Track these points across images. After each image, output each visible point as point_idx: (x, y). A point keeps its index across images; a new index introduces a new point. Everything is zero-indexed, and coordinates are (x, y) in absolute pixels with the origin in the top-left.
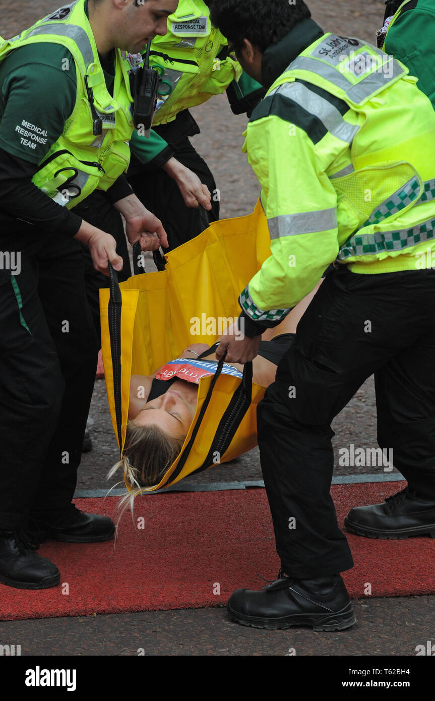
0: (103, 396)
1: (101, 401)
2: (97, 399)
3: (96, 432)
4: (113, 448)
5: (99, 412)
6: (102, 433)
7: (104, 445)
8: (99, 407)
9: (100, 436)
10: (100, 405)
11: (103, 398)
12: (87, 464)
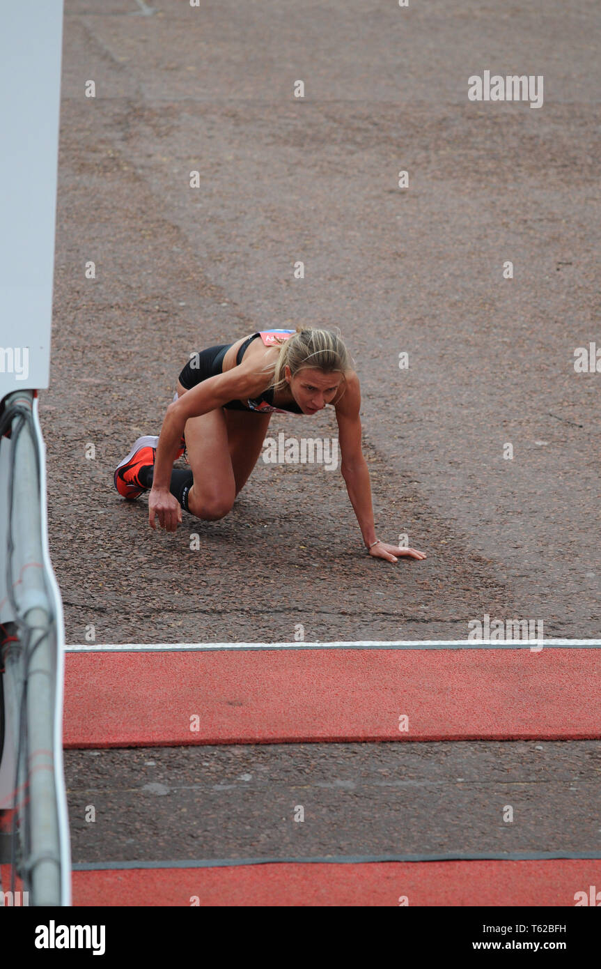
0: (366, 760)
1: (364, 765)
2: (360, 763)
3: (357, 796)
4: (374, 813)
5: (361, 777)
6: (363, 798)
7: (364, 811)
8: (361, 771)
9: (361, 801)
10: (363, 769)
11: (367, 762)
12: (347, 829)
